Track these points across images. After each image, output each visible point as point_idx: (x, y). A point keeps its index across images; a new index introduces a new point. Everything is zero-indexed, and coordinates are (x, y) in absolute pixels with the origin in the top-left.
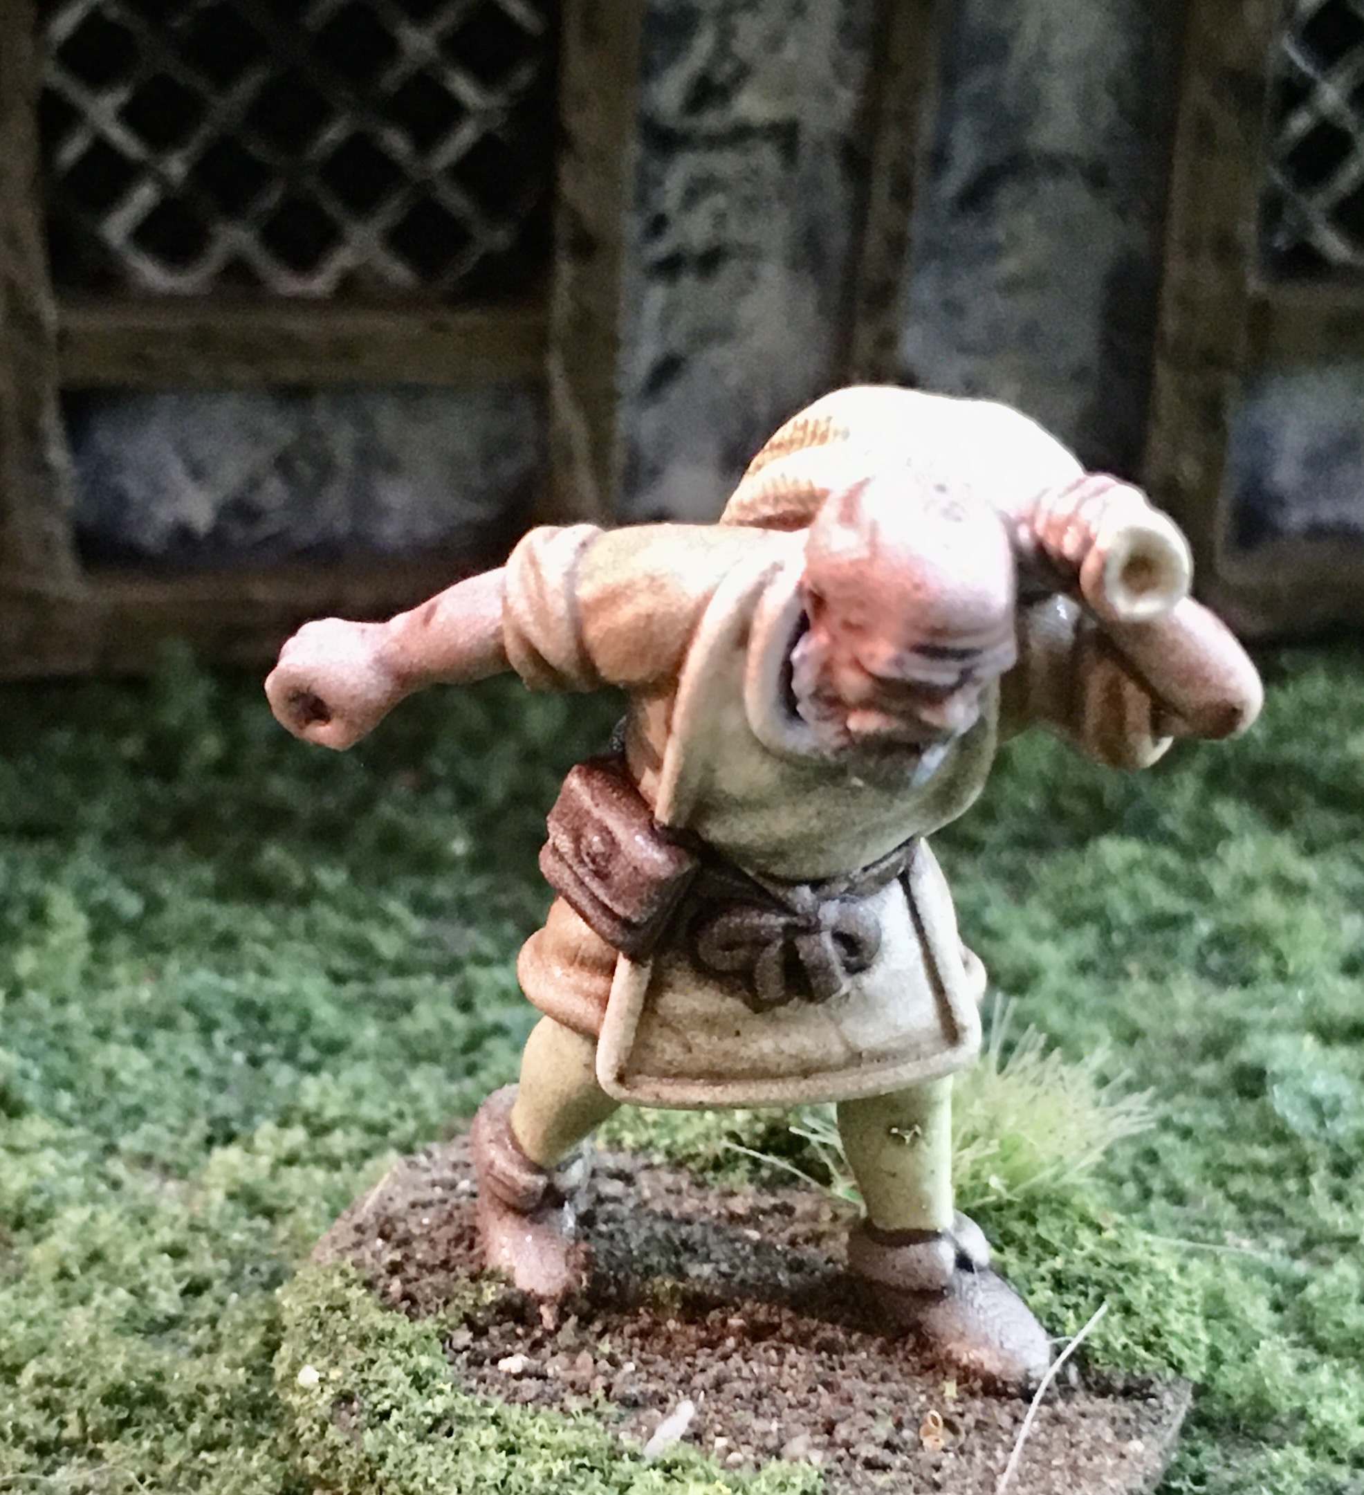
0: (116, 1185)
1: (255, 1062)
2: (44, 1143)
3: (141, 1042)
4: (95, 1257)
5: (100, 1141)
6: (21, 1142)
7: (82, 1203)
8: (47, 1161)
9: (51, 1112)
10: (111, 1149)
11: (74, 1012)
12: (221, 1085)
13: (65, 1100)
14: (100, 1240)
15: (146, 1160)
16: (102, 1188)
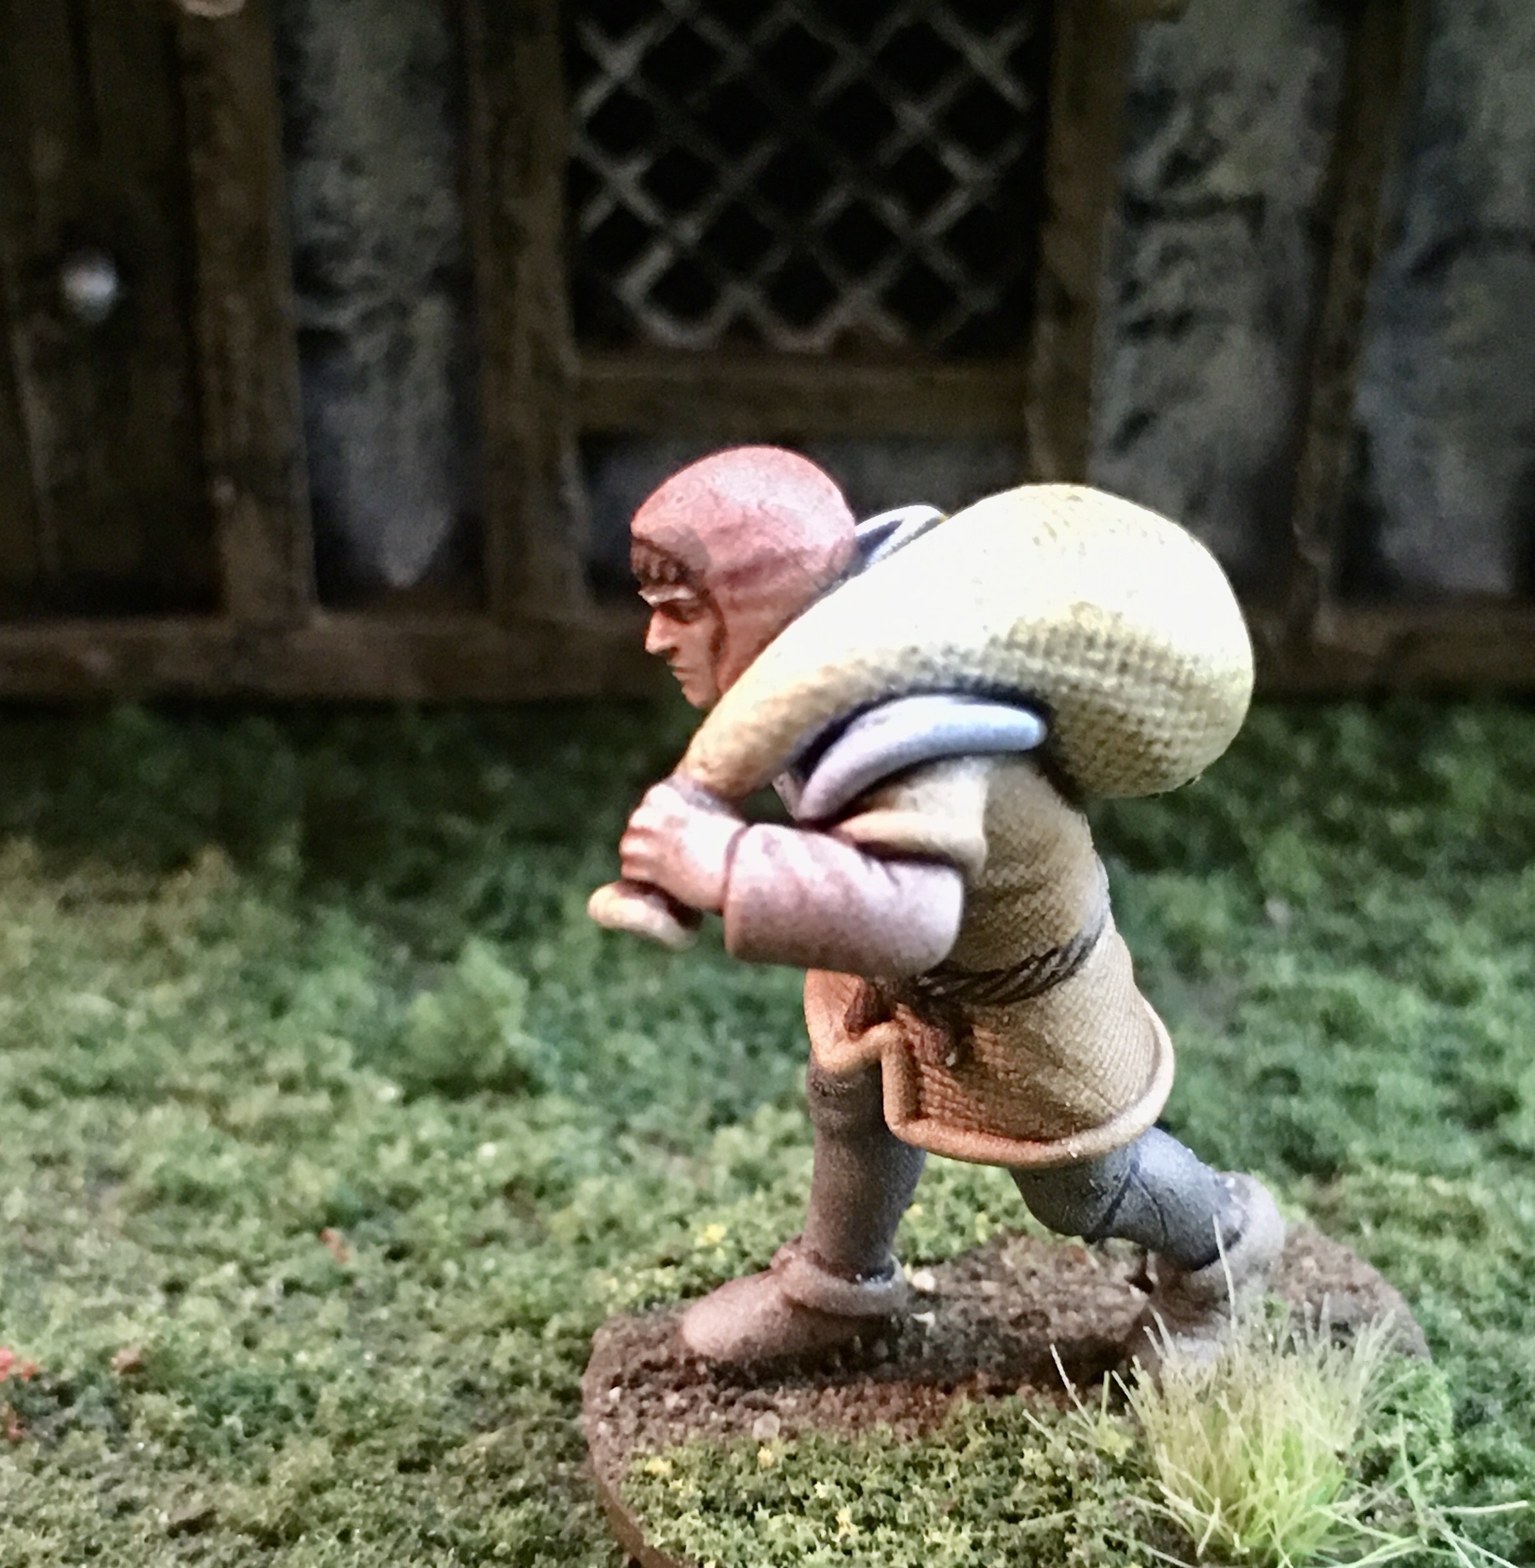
0: (627, 1159)
1: (753, 1051)
2: (562, 1121)
3: (648, 1030)
4: (611, 1224)
5: (612, 1120)
6: (542, 1118)
7: (598, 1175)
8: (566, 1137)
9: (568, 1092)
10: (622, 1128)
11: (589, 1002)
12: (722, 1071)
13: (581, 1082)
14: (615, 1209)
15: (653, 1138)
16: (615, 1161)
